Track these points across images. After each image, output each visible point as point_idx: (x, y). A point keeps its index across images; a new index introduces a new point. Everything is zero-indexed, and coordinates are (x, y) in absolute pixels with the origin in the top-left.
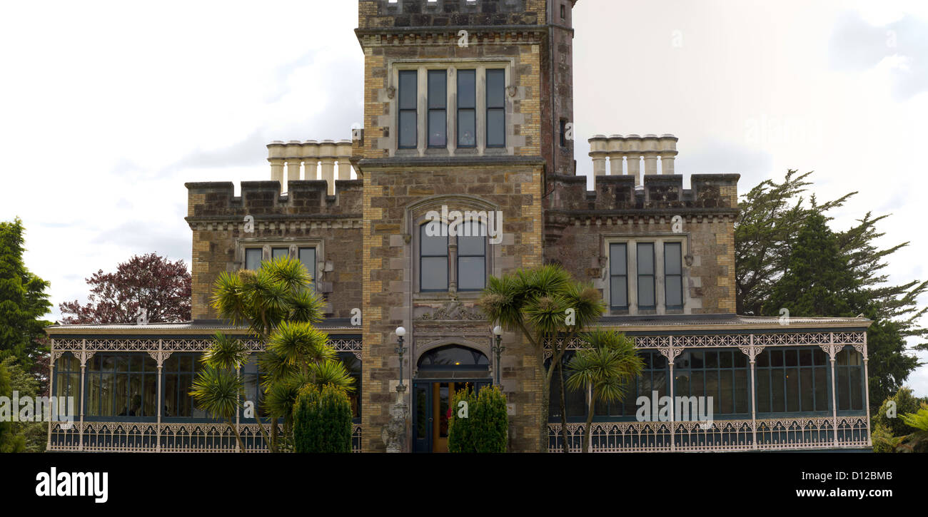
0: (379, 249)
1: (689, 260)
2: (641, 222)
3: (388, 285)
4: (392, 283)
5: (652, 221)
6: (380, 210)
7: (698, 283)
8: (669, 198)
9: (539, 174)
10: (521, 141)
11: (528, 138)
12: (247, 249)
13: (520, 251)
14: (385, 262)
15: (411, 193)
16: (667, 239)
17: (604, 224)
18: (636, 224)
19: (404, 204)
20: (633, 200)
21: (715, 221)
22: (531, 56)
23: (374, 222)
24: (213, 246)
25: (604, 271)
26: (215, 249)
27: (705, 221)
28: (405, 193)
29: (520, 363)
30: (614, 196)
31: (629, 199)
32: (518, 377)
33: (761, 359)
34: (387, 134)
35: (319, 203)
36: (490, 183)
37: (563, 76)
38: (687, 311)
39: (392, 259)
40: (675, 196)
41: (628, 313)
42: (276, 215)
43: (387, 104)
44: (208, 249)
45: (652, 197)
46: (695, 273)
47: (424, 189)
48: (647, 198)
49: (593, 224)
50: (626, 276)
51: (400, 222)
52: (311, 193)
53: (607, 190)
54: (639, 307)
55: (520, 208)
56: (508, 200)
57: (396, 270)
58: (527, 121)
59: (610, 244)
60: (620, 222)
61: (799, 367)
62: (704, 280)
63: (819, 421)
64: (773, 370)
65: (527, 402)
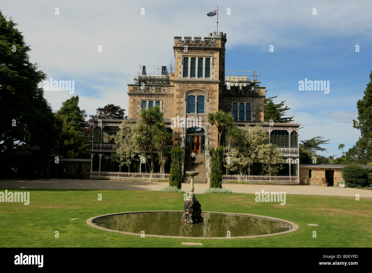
0: (178, 102)
1: (253, 108)
2: (241, 98)
3: (180, 111)
4: (181, 111)
5: (244, 98)
6: (179, 92)
7: (254, 113)
8: (248, 92)
9: (218, 85)
10: (214, 76)
11: (216, 75)
12: (143, 101)
13: (213, 104)
14: (179, 105)
15: (186, 88)
16: (247, 102)
17: (232, 98)
18: (240, 98)
19: (185, 91)
20: (239, 92)
21: (259, 98)
22: (217, 55)
23: (177, 95)
24: (134, 100)
25: (231, 110)
26: (135, 101)
27: (257, 98)
28: (185, 88)
29: (212, 131)
30: (234, 91)
31: (238, 92)
32: (212, 135)
33: (272, 133)
34: (181, 73)
35: (161, 91)
36: (206, 87)
37: (223, 61)
38: (252, 120)
39: (181, 105)
40: (250, 92)
41: (237, 120)
42: (150, 93)
43: (181, 66)
44: (133, 101)
45: (244, 92)
46: (254, 111)
47: (190, 87)
48: (243, 92)
49: (229, 98)
50: (237, 111)
51: (183, 95)
52: (159, 88)
53: (233, 90)
54: (240, 119)
55: (213, 93)
56: (211, 91)
57: (182, 107)
58: (216, 71)
59: (233, 103)
60: (236, 98)
61: (281, 135)
62: (256, 113)
63: (286, 149)
64: (275, 136)
65: (214, 141)
